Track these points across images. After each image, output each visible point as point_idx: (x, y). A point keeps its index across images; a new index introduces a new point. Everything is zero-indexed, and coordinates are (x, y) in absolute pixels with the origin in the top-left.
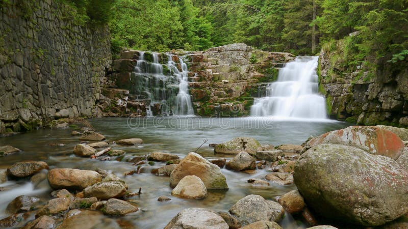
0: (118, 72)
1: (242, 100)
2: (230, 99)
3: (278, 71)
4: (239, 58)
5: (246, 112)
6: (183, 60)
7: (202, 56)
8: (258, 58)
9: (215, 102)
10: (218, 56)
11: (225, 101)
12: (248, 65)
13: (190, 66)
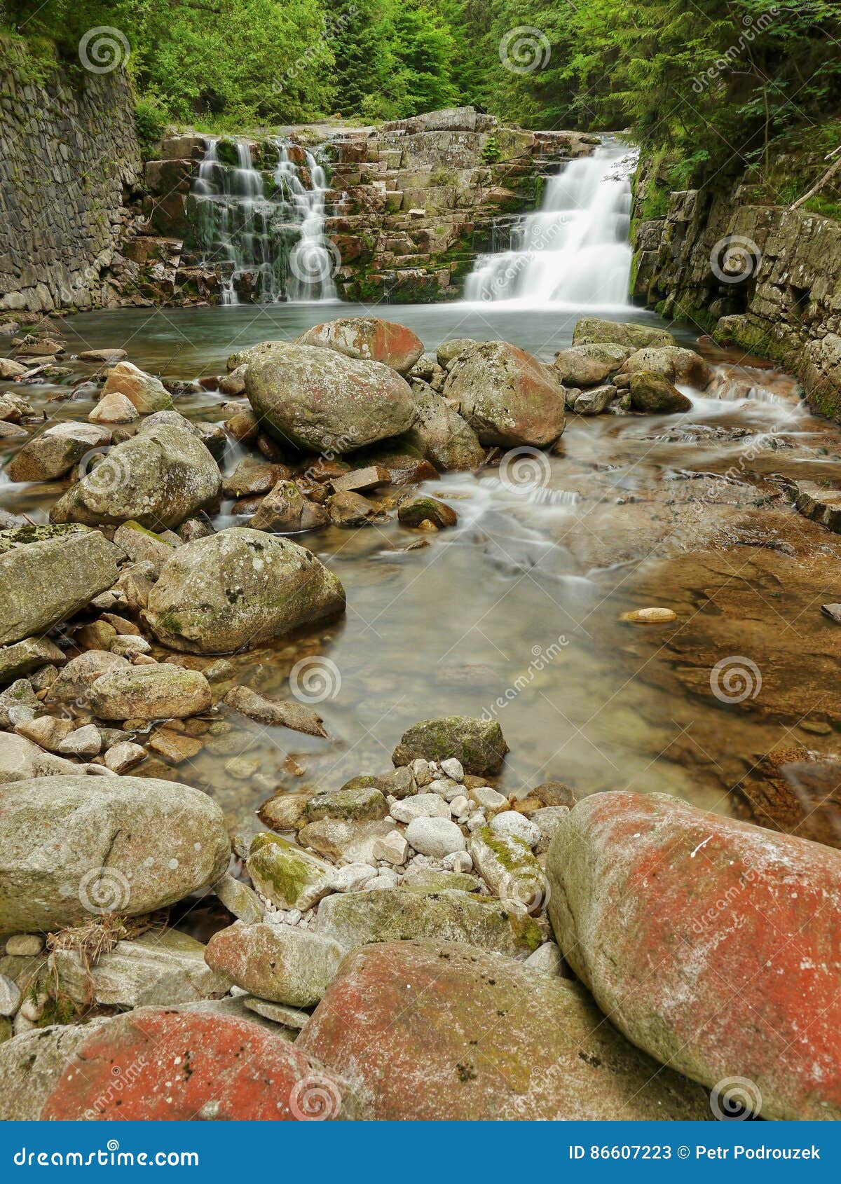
0: (156, 193)
1: (451, 259)
2: (420, 260)
3: (545, 182)
4: (457, 148)
5: (454, 291)
6: (316, 159)
7: (365, 146)
8: (504, 148)
9: (385, 265)
10: (406, 144)
11: (408, 264)
12: (476, 169)
13: (334, 174)
